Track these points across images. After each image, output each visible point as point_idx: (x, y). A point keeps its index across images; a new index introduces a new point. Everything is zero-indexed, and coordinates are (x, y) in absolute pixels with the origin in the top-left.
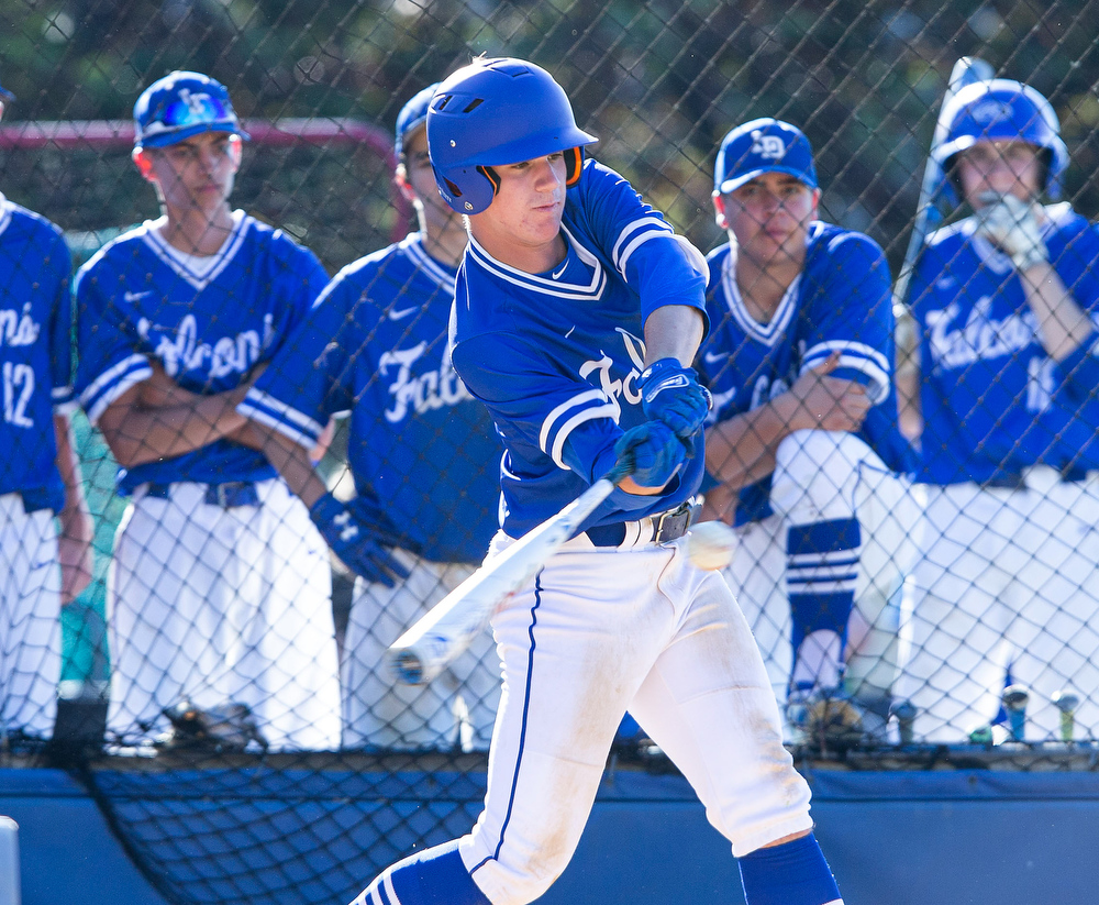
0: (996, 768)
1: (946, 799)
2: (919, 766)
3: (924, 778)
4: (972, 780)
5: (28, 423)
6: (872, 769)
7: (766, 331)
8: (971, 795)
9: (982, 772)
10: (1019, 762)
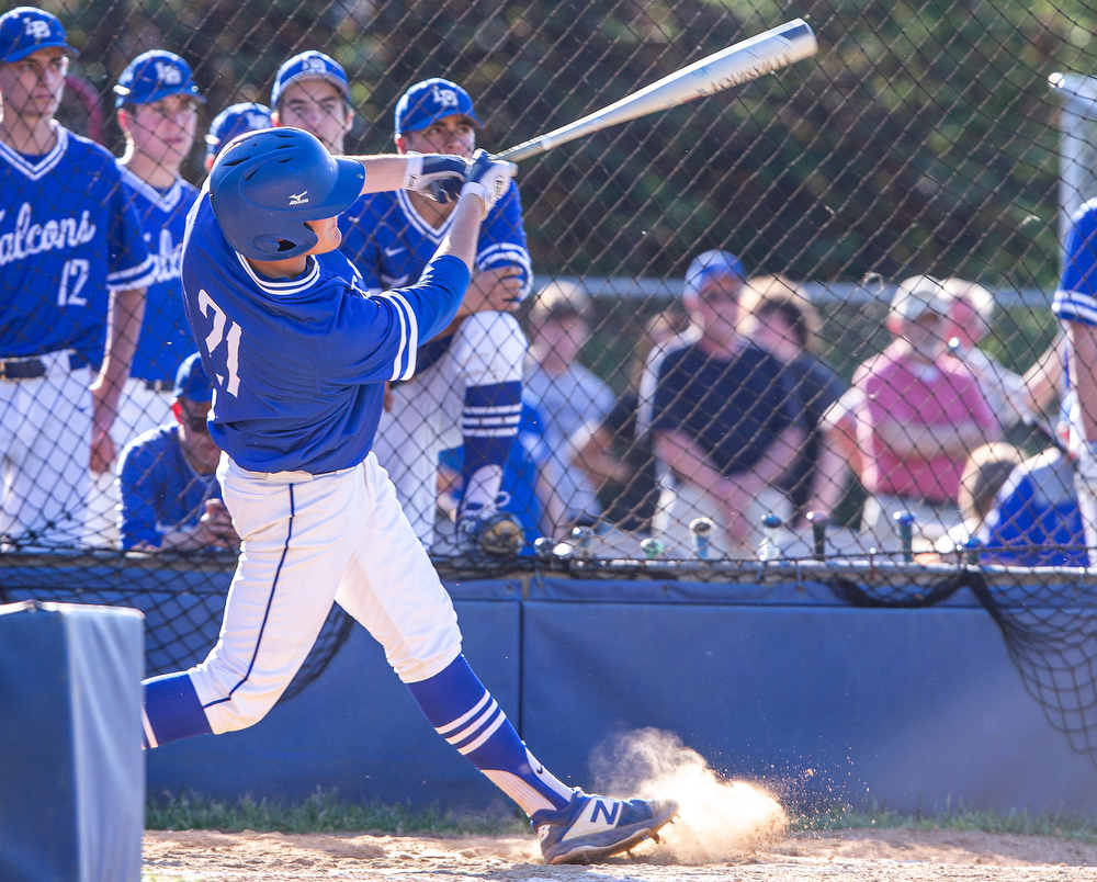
0: (684, 579)
1: (648, 603)
2: (625, 577)
3: (628, 585)
4: (665, 588)
5: (81, 302)
6: (588, 578)
7: (437, 233)
8: (664, 599)
9: (672, 582)
10: (701, 576)
